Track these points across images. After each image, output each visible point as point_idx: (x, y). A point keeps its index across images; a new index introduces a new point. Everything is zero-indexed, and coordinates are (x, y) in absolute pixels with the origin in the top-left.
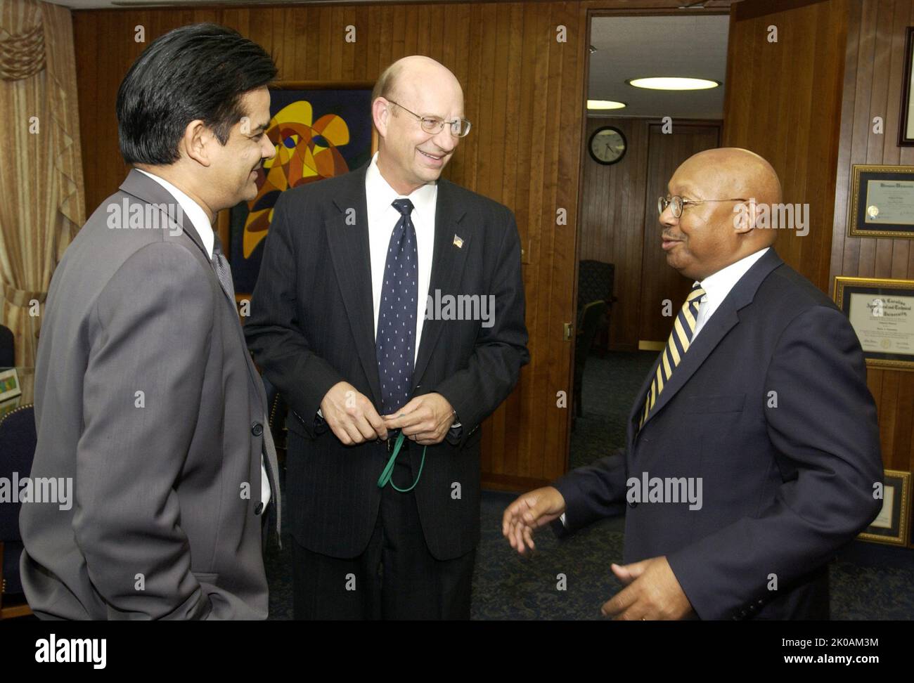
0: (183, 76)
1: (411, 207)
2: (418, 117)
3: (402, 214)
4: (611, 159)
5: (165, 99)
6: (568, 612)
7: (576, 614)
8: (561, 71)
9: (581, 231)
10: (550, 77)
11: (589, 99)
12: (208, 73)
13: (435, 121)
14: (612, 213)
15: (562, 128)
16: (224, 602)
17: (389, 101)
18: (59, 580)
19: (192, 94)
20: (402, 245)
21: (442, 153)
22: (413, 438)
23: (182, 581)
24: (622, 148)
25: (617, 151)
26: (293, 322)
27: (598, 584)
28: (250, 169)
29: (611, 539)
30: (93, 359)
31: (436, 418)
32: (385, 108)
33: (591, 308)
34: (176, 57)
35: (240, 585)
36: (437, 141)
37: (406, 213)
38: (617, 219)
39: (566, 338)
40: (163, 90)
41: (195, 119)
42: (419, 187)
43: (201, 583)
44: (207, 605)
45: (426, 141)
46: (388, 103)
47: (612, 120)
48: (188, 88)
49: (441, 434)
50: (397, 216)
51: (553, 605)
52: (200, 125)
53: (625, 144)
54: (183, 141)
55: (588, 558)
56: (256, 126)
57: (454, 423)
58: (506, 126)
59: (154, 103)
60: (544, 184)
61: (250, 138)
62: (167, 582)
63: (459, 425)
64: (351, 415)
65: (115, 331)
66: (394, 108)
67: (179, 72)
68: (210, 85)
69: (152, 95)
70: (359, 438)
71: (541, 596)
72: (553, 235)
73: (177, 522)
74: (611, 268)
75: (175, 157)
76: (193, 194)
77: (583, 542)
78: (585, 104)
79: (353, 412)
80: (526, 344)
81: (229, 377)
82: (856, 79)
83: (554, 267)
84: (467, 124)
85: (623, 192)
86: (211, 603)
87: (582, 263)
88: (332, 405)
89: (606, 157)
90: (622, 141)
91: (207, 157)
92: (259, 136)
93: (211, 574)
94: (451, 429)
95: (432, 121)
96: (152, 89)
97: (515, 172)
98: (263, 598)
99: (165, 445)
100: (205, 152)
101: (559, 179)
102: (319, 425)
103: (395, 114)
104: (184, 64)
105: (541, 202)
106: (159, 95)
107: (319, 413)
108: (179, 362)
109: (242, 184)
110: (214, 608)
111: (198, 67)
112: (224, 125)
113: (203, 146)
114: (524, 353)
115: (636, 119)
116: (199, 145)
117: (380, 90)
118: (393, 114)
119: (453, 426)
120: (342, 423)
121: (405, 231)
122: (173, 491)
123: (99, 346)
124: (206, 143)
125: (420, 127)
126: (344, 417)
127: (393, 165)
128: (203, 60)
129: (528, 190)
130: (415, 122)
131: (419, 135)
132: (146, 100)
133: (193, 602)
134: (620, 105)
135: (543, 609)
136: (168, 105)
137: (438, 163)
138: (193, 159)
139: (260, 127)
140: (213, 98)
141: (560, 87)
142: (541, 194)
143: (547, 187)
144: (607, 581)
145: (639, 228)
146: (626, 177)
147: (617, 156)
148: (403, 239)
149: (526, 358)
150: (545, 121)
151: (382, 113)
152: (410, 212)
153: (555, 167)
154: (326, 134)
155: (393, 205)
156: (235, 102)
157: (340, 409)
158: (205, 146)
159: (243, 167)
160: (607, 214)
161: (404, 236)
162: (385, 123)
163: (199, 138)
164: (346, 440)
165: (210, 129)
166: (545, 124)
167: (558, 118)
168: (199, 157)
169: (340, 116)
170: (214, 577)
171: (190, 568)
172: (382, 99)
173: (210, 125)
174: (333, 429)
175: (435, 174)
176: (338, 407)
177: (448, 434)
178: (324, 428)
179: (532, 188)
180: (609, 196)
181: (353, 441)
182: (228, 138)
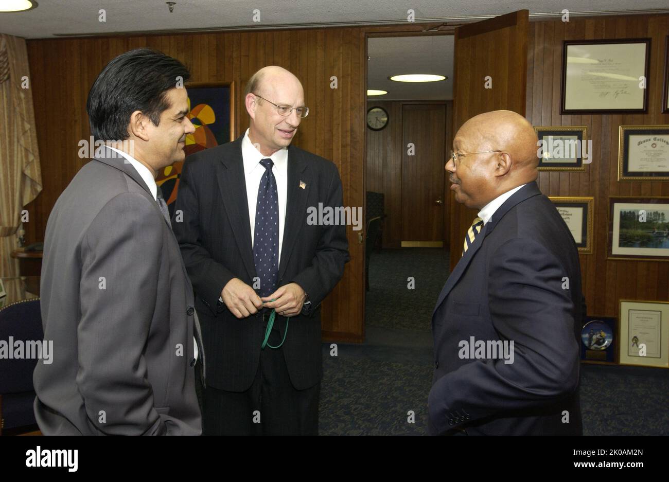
0: (124, 83)
1: (272, 164)
2: (276, 105)
3: (267, 169)
4: (379, 127)
5: (115, 98)
6: (372, 416)
7: (376, 417)
8: (350, 72)
9: (366, 173)
10: (343, 77)
11: (368, 90)
12: (141, 79)
13: (286, 108)
14: (381, 161)
15: (352, 109)
16: (175, 425)
17: (257, 96)
18: (64, 416)
19: (131, 94)
20: (267, 188)
21: (291, 129)
22: (282, 314)
23: (148, 414)
24: (386, 119)
25: (383, 122)
26: (199, 240)
27: (389, 397)
28: (177, 140)
29: (394, 368)
30: (85, 273)
31: (296, 299)
32: (253, 100)
33: (372, 222)
34: (120, 71)
35: (183, 413)
36: (288, 121)
37: (269, 168)
38: (385, 164)
39: (360, 242)
40: (113, 93)
41: (136, 110)
42: (277, 151)
43: (160, 415)
44: (164, 428)
45: (281, 122)
46: (255, 97)
47: (379, 102)
48: (128, 91)
49: (299, 309)
50: (263, 170)
51: (362, 412)
52: (139, 114)
53: (388, 116)
54: (130, 125)
55: (381, 381)
56: (178, 112)
57: (306, 302)
58: (316, 108)
59: (108, 103)
60: (342, 145)
61: (175, 120)
62: (139, 415)
63: (309, 302)
64: (241, 299)
65: (99, 252)
66: (259, 100)
67: (122, 80)
68: (144, 87)
69: (107, 97)
70: (247, 314)
71: (354, 408)
72: (349, 177)
73: (146, 375)
74: (383, 195)
75: (126, 136)
76: (142, 159)
77: (377, 371)
78: (366, 93)
79: (242, 297)
80: (347, 248)
81: (173, 278)
82: (533, 73)
83: (350, 197)
84: (307, 110)
85: (388, 148)
86: (166, 428)
87: (367, 193)
88: (229, 293)
89: (376, 126)
90: (385, 115)
91: (147, 135)
92: (182, 119)
93: (165, 408)
94: (304, 306)
95: (283, 108)
96: (106, 93)
97: (323, 138)
98: (198, 421)
99: (137, 325)
100: (144, 132)
101: (351, 141)
102: (219, 307)
103: (260, 104)
104: (125, 75)
105: (340, 156)
106: (111, 96)
107: (220, 299)
108: (142, 271)
109: (173, 151)
110: (168, 430)
111: (135, 76)
112: (156, 113)
113: (143, 128)
114: (346, 255)
115: (394, 101)
116: (141, 127)
117: (250, 88)
118: (259, 104)
119: (305, 304)
120: (236, 304)
121: (269, 179)
122: (142, 356)
123: (88, 262)
124: (145, 126)
125: (277, 113)
126: (237, 301)
127: (260, 137)
128: (137, 72)
129: (332, 149)
130: (274, 110)
131: (277, 117)
132: (103, 100)
133: (156, 427)
134: (384, 93)
135: (356, 415)
136: (117, 102)
137: (289, 135)
138: (137, 136)
139: (181, 113)
140: (147, 95)
141: (350, 84)
142: (340, 151)
143: (344, 146)
144: (394, 395)
145: (398, 170)
146: (389, 138)
147: (383, 125)
148: (268, 185)
149: (348, 258)
150: (341, 104)
151: (251, 104)
152: (271, 167)
153: (349, 134)
154: (200, 117)
155: (260, 162)
156: (162, 97)
157: (235, 296)
158: (145, 128)
159: (172, 139)
160: (378, 162)
161: (268, 182)
162: (254, 110)
163: (141, 123)
164: (239, 315)
165: (147, 116)
166: (341, 106)
167: (349, 102)
168: (141, 135)
169: (209, 105)
170: (167, 409)
171: (153, 406)
172: (251, 94)
173: (147, 113)
174: (230, 309)
175: (286, 142)
176: (232, 294)
177: (302, 310)
178: (224, 309)
179: (334, 148)
180: (379, 150)
181: (243, 316)
182: (159, 122)
